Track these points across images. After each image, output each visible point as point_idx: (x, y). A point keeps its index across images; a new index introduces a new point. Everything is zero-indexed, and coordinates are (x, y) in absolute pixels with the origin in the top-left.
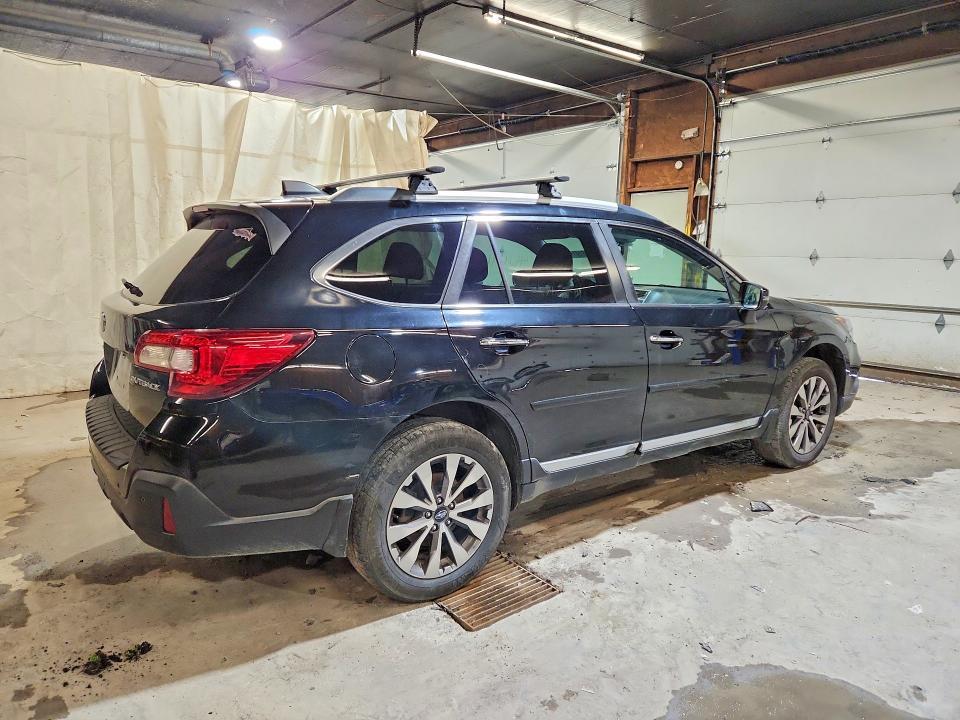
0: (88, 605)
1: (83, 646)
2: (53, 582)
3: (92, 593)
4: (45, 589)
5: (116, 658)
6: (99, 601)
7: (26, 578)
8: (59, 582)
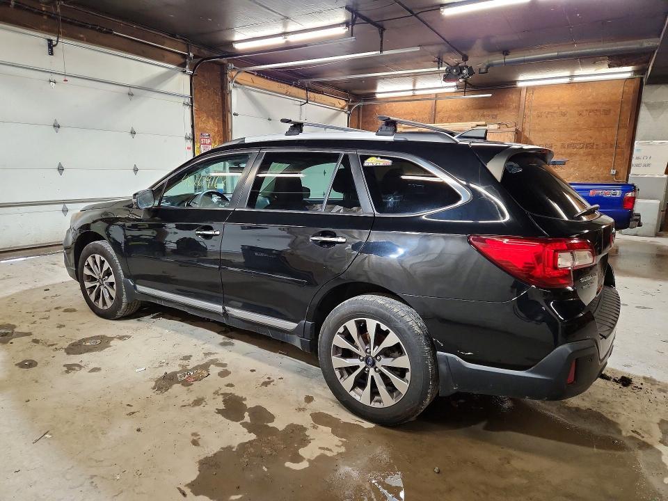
0: (620, 410)
1: (629, 393)
2: (640, 438)
3: (615, 415)
4: (646, 436)
5: (615, 380)
6: (612, 408)
7: (660, 453)
8: (634, 435)
